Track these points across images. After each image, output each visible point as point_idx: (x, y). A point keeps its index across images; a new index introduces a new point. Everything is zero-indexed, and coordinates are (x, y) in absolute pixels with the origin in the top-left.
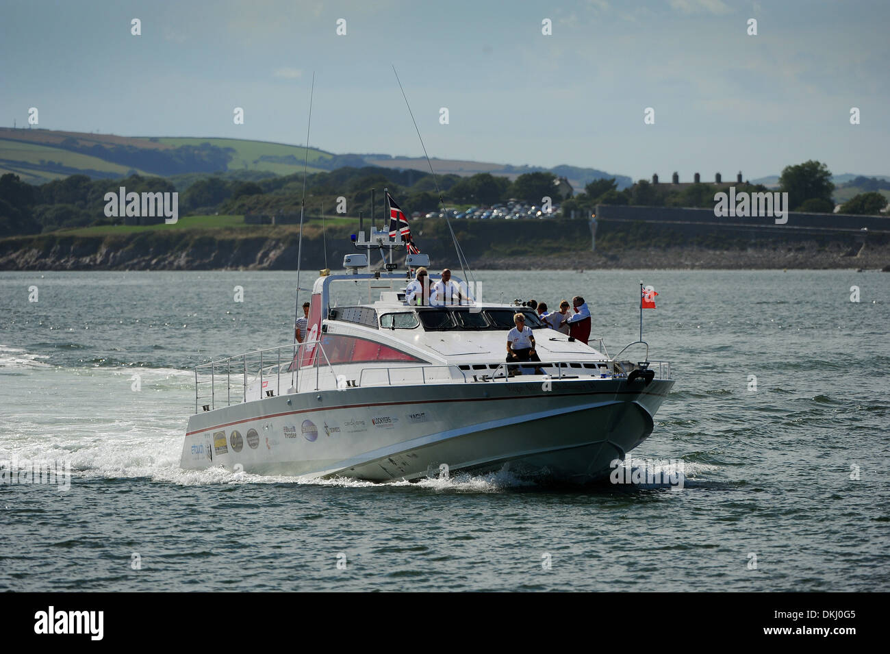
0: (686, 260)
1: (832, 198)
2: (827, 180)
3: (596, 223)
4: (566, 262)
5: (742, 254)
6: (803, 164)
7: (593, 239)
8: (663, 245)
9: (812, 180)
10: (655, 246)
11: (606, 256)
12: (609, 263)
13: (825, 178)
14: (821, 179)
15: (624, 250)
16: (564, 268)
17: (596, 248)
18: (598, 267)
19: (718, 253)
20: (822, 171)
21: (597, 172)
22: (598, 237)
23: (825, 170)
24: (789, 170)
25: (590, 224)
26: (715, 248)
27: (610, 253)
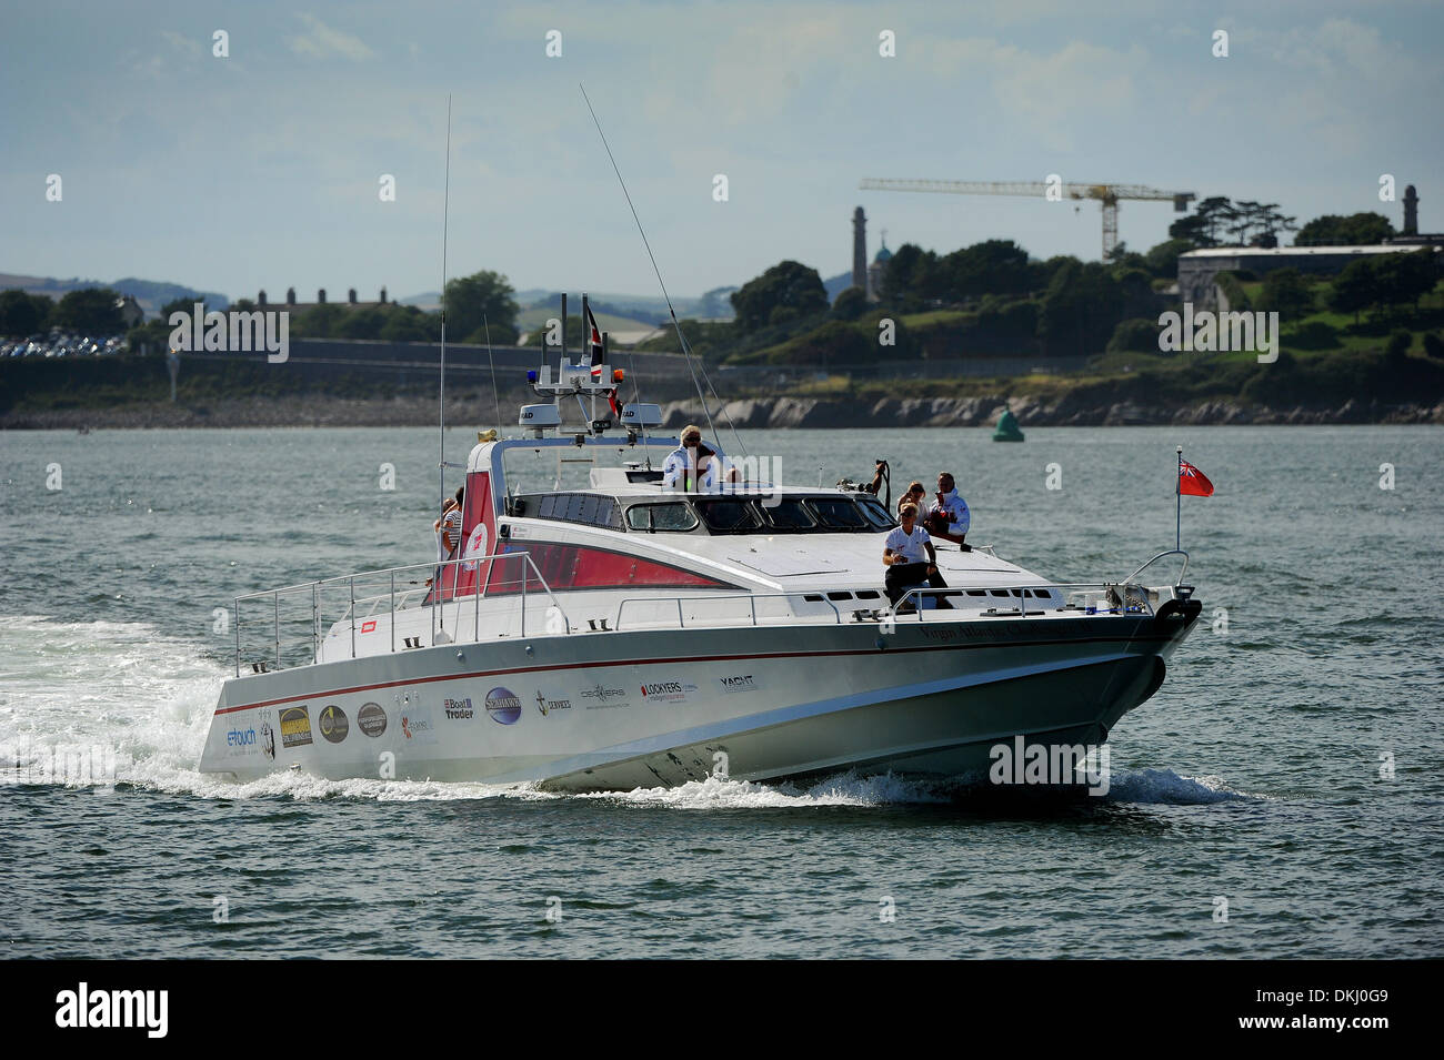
0: (307, 414)
1: (516, 324)
2: (507, 298)
3: (178, 362)
4: (134, 418)
5: (389, 404)
6: (473, 277)
7: (174, 384)
8: (274, 393)
9: (488, 298)
10: (263, 394)
11: (191, 408)
12: (197, 419)
13: (505, 295)
14: (500, 298)
15: (219, 400)
16: (132, 426)
17: (177, 399)
18: (180, 425)
19: (353, 403)
20: (500, 286)
21: (178, 288)
22: (179, 382)
23: (505, 284)
24: (455, 285)
25: (169, 362)
26: (348, 397)
27: (199, 405)
